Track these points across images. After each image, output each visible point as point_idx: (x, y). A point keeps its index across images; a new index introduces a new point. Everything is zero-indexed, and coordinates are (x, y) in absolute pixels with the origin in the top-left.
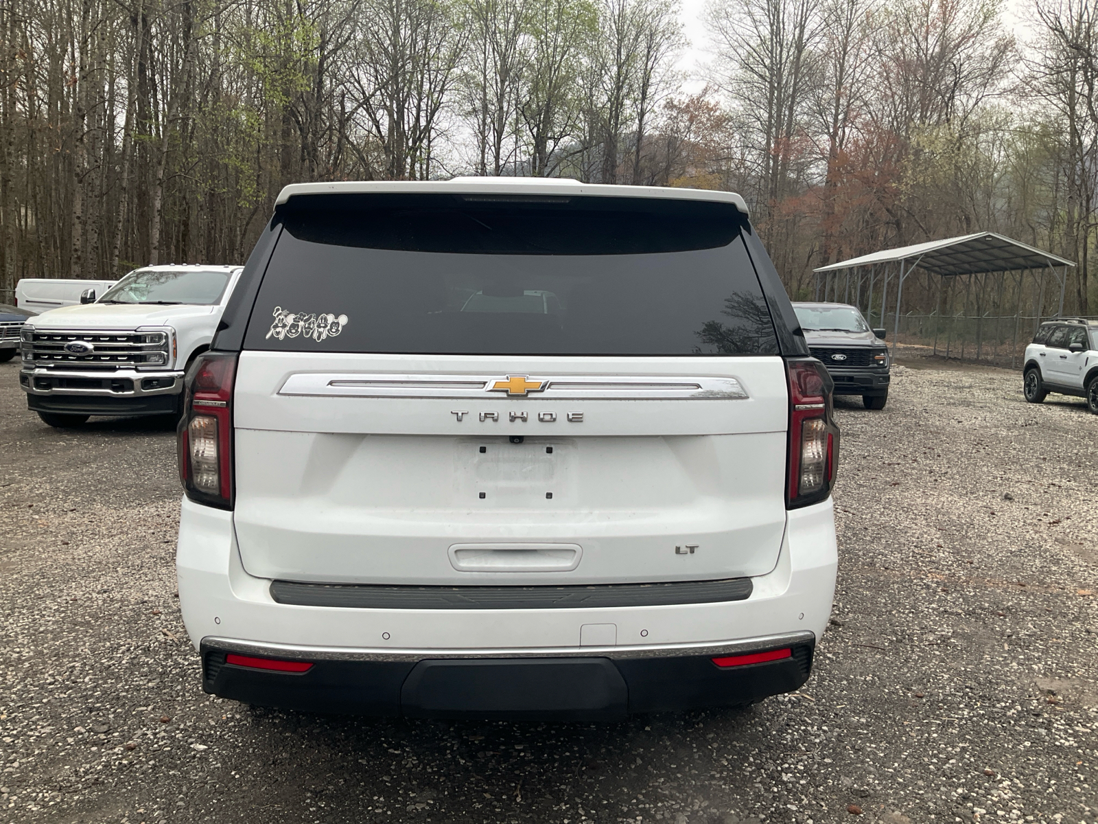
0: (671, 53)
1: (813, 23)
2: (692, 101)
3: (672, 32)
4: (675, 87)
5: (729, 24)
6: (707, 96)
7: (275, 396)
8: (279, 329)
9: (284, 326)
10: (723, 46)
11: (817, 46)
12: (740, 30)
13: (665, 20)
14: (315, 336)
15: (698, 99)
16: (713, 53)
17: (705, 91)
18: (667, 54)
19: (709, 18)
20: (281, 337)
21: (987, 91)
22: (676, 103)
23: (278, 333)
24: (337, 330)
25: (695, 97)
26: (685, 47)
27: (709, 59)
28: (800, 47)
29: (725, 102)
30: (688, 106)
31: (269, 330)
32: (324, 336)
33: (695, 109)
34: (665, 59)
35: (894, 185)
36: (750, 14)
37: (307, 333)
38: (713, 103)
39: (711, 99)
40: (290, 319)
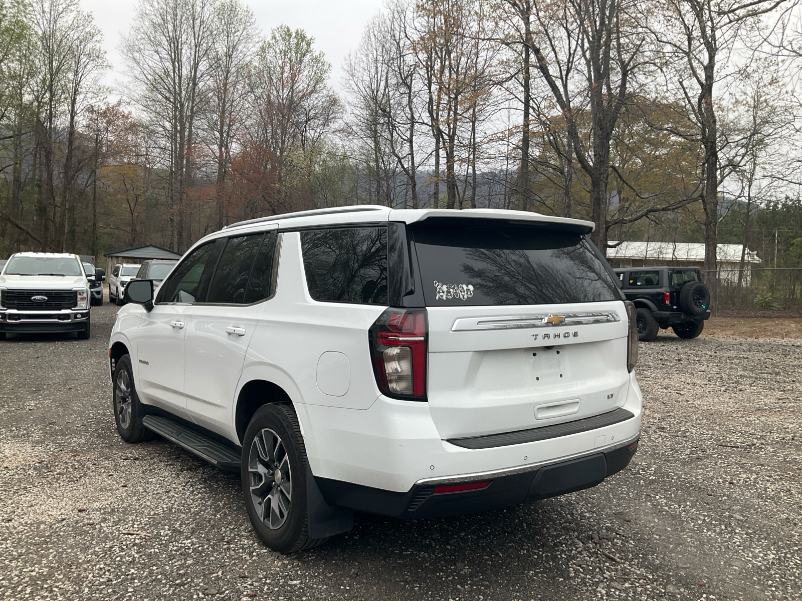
0: (96, 71)
1: (203, 66)
2: (108, 108)
3: (96, 56)
4: (102, 98)
5: (141, 57)
6: (121, 106)
7: (451, 332)
8: (441, 294)
9: (443, 292)
10: (135, 71)
11: (206, 83)
12: (150, 63)
13: (90, 45)
14: (461, 297)
15: (113, 108)
16: (129, 76)
17: (119, 103)
18: (93, 72)
19: (125, 50)
20: (444, 298)
21: (326, 129)
22: (95, 109)
23: (442, 296)
24: (471, 294)
25: (111, 105)
26: (108, 68)
27: (125, 80)
28: (194, 81)
29: (137, 113)
30: (105, 112)
31: (436, 295)
32: (466, 297)
33: (110, 115)
34: (92, 76)
35: (277, 185)
36: (157, 52)
37: (457, 296)
38: (126, 112)
39: (124, 109)
40: (445, 288)
